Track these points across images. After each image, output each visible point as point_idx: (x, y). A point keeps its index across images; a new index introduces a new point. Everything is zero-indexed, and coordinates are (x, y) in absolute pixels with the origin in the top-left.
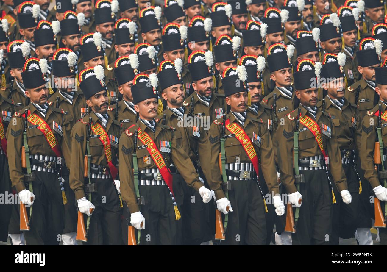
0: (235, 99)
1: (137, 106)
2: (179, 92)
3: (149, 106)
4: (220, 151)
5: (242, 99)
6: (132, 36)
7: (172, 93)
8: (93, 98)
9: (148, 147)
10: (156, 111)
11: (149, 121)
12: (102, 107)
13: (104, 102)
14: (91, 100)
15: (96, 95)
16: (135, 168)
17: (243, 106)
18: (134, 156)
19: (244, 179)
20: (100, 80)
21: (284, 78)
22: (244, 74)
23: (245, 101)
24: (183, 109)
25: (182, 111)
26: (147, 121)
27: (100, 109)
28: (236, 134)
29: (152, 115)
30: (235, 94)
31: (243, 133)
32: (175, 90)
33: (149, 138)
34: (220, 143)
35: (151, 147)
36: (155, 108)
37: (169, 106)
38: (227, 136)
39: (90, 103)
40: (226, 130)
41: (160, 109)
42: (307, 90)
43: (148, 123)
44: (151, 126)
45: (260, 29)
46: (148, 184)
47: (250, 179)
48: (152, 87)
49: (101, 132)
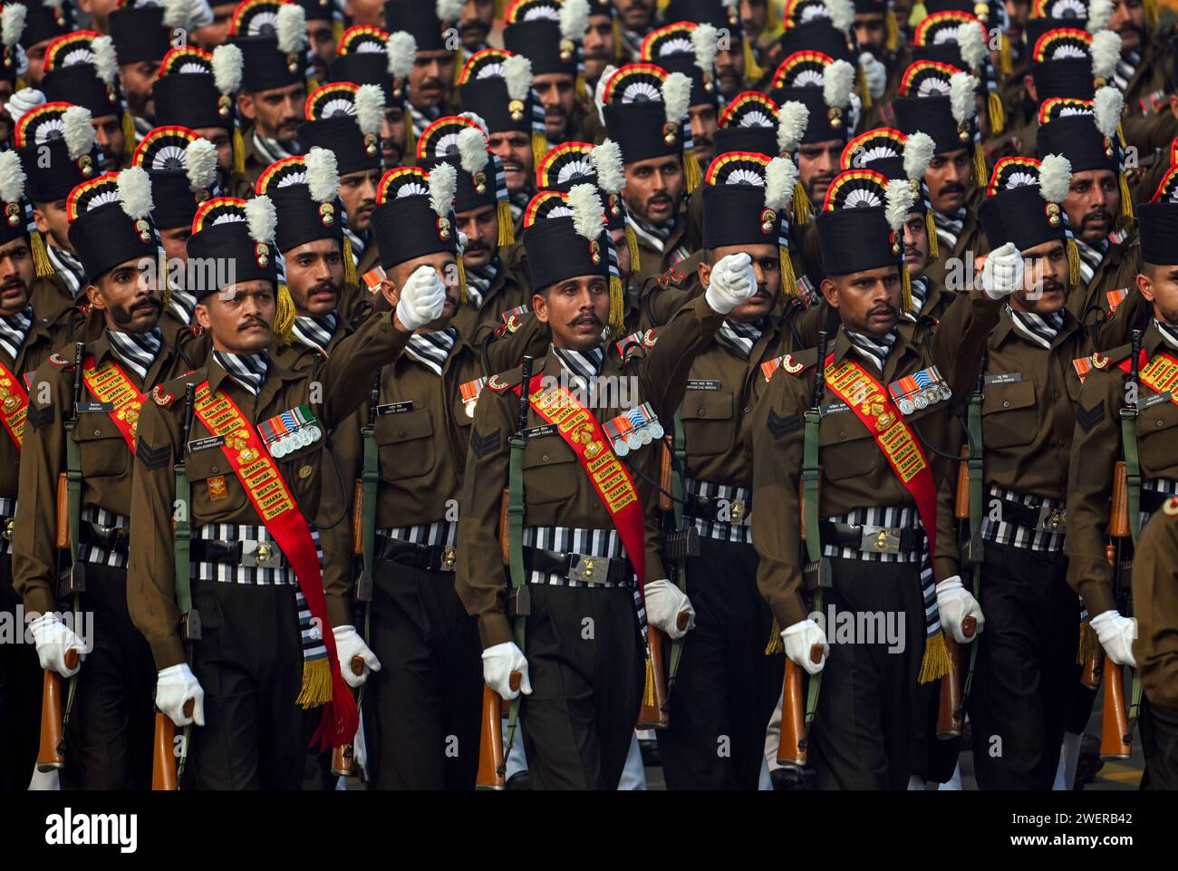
0: (561, 300)
1: (204, 307)
3: (240, 308)
4: (506, 485)
5: (585, 298)
8: (107, 279)
9: (229, 443)
10: (264, 325)
11: (240, 358)
12: (136, 313)
13: (142, 297)
14: (101, 286)
15: (118, 270)
16: (181, 513)
17: (588, 327)
18: (181, 474)
19: (587, 583)
20: (137, 220)
22: (592, 215)
23: (593, 307)
24: (446, 337)
25: (447, 342)
26: (233, 359)
27: (129, 319)
28: (563, 422)
29: (249, 338)
30: (561, 283)
31: (589, 422)
33: (234, 412)
34: (507, 454)
35: (242, 444)
36: (259, 314)
38: (530, 432)
39: (100, 296)
40: (530, 412)
42: (857, 276)
43: (238, 363)
44: (247, 374)
46: (222, 578)
47: (608, 585)
48: (255, 243)
49: (120, 393)
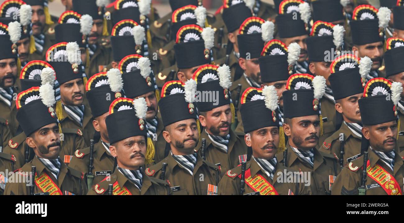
0: (258, 138)
1: (114, 147)
2: (189, 131)
3: (132, 148)
5: (269, 137)
6: (138, 48)
7: (178, 133)
8: (36, 134)
10: (143, 156)
11: (132, 171)
12: (51, 149)
13: (54, 142)
14: (33, 137)
15: (42, 130)
17: (271, 150)
20: (49, 107)
21: (355, 109)
22: (273, 99)
23: (273, 141)
24: (194, 158)
25: (193, 160)
26: (128, 171)
27: (47, 152)
29: (135, 162)
30: (259, 130)
31: (272, 191)
32: (183, 128)
36: (140, 151)
37: (174, 151)
39: (33, 142)
40: (246, 186)
41: (149, 154)
43: (131, 174)
44: (134, 179)
45: (332, 34)
48: (138, 119)
49: (50, 188)
